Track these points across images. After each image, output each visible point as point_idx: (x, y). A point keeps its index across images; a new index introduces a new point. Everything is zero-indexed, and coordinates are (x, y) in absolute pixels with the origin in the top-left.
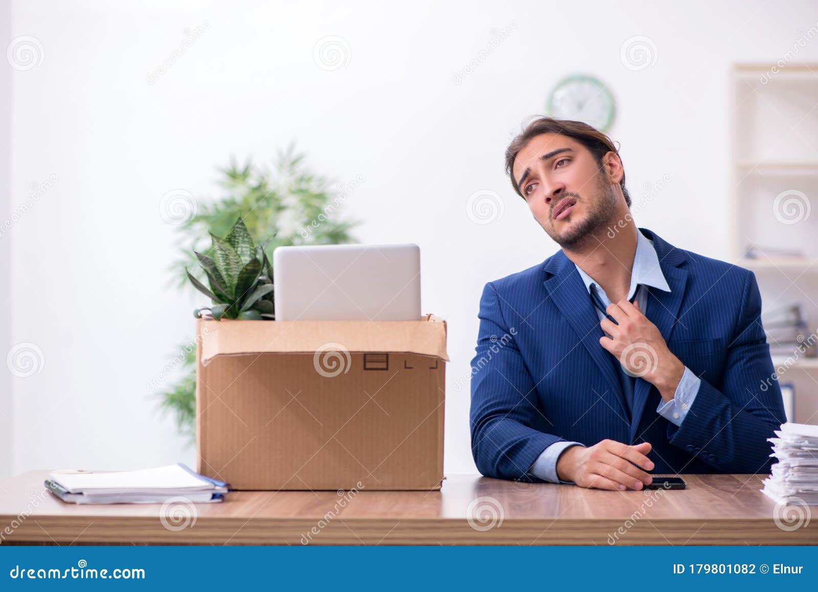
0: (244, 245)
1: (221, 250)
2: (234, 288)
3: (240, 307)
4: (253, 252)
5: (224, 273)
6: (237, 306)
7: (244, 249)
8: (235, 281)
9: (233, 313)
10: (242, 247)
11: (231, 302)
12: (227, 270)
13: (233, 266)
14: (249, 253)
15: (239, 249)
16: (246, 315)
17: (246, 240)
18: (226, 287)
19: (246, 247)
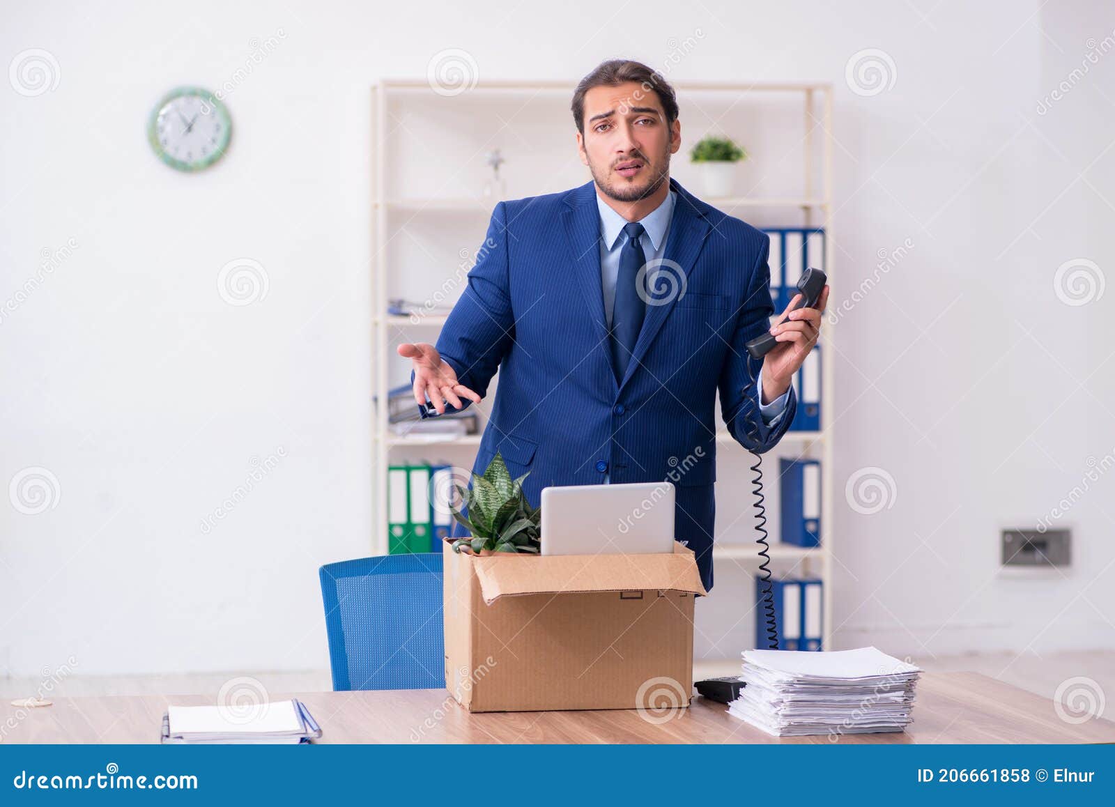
0: (502, 480)
1: (482, 486)
2: (492, 521)
3: (497, 539)
4: (511, 487)
5: (483, 507)
6: (494, 537)
7: (502, 484)
8: (494, 515)
9: (491, 546)
10: (500, 482)
11: (490, 535)
12: (486, 504)
13: (492, 501)
14: (506, 487)
15: (497, 483)
16: (503, 547)
17: (504, 475)
18: (484, 519)
19: (504, 482)
